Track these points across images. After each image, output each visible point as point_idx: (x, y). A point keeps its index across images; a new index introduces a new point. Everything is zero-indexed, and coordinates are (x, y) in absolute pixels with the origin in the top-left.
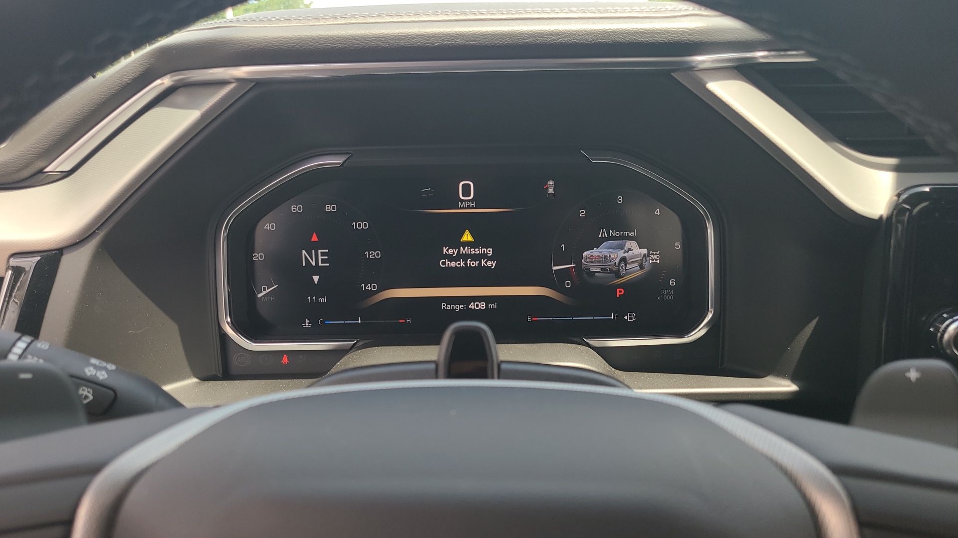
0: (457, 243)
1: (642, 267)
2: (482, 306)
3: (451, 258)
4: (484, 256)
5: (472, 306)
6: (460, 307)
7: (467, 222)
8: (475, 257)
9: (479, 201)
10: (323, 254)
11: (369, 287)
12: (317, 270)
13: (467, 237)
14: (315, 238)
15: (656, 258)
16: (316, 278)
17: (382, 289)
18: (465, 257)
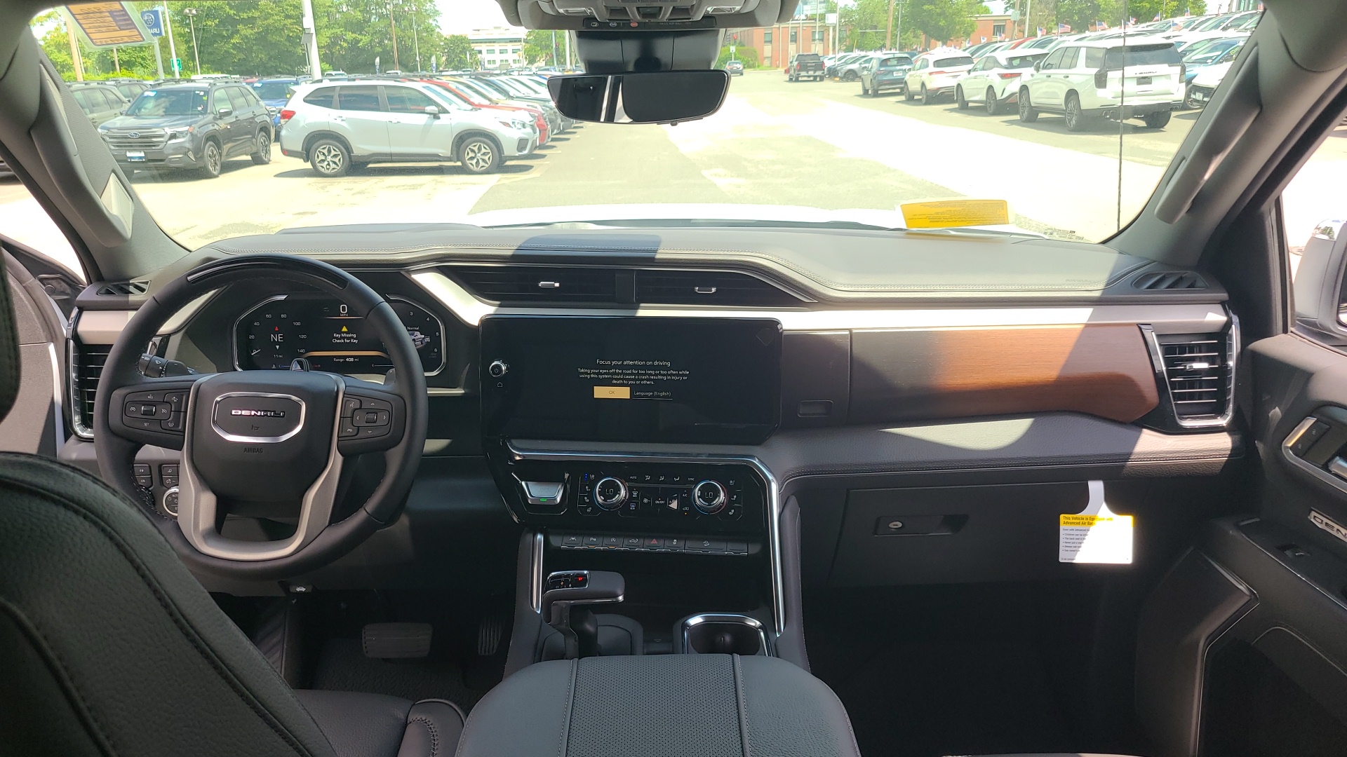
0: (341, 332)
1: (422, 343)
2: (352, 360)
3: (337, 338)
4: (352, 338)
5: (347, 360)
6: (342, 360)
7: (345, 323)
8: (348, 338)
9: (349, 314)
10: (281, 336)
11: (302, 351)
12: (278, 343)
13: (344, 329)
14: (277, 329)
15: (428, 339)
16: (278, 347)
17: (307, 352)
18: (344, 338)
